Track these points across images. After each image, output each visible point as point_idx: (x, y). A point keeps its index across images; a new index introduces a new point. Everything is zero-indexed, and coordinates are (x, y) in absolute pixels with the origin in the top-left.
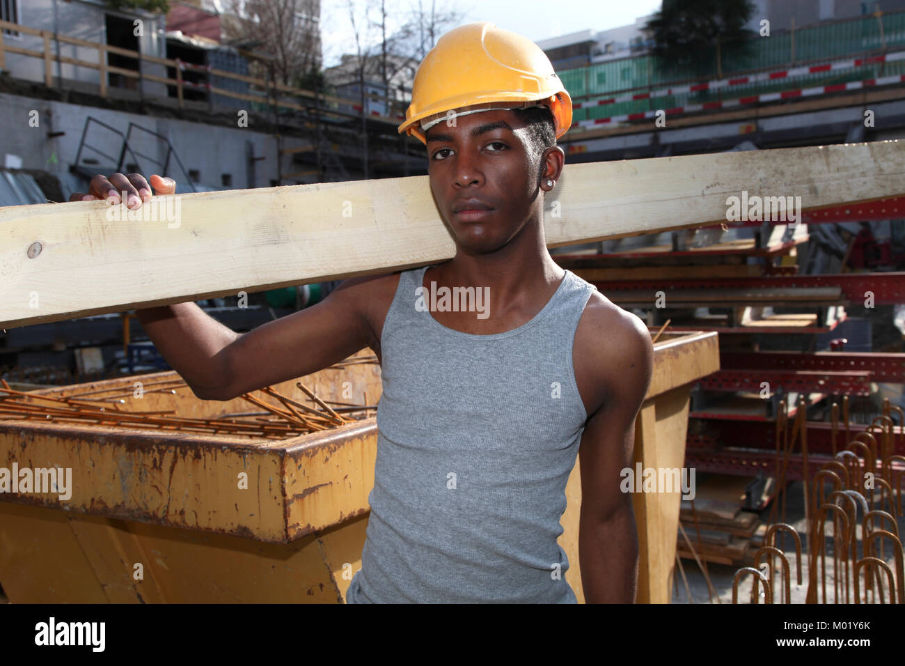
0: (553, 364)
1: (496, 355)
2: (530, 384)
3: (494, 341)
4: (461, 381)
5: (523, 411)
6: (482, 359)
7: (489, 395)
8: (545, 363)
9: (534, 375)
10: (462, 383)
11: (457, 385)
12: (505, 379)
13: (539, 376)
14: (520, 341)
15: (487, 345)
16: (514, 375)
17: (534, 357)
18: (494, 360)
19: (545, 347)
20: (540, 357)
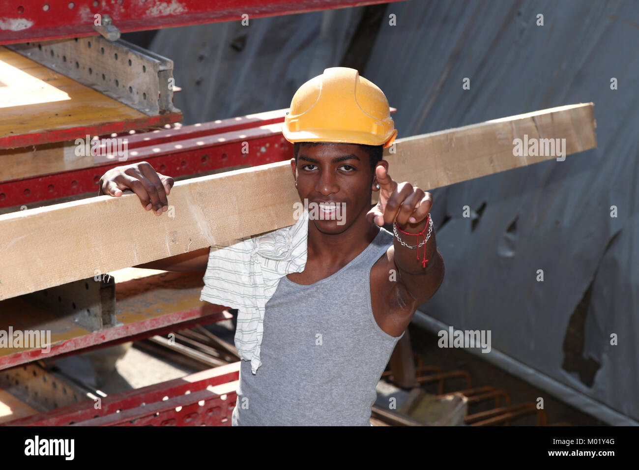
0: (357, 293)
1: (323, 293)
2: (343, 311)
3: (322, 284)
4: (301, 312)
5: (339, 331)
6: (315, 297)
7: (319, 321)
9: (345, 304)
10: (302, 313)
11: (299, 315)
12: (328, 309)
13: (348, 305)
14: (337, 281)
15: (317, 288)
16: (333, 306)
18: (321, 297)
19: (352, 283)
20: (349, 290)
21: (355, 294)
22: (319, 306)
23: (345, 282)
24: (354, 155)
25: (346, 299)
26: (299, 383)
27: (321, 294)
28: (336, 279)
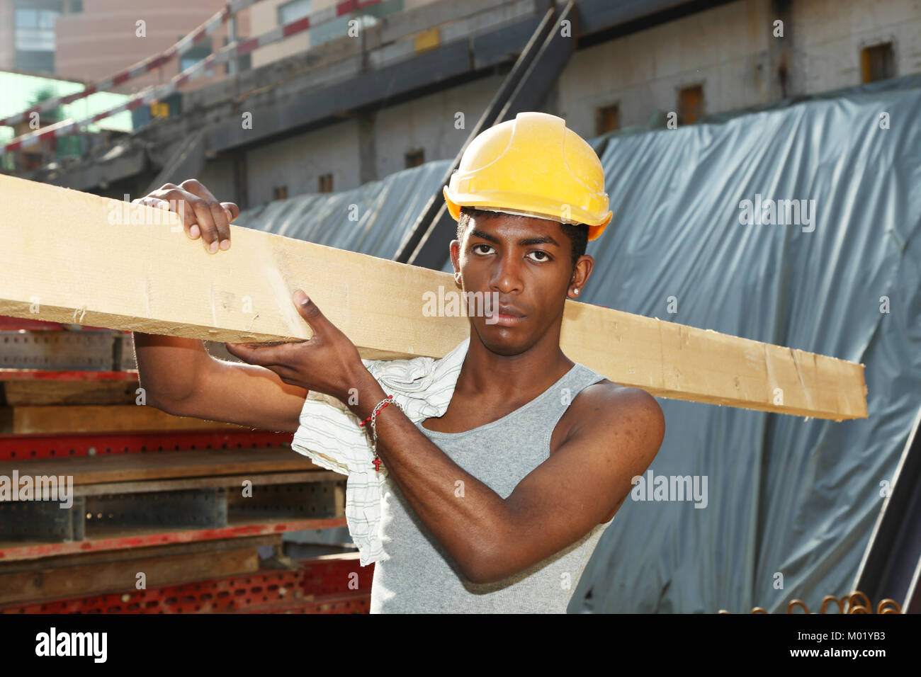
0: (532, 445)
1: (484, 445)
2: (510, 471)
6: (472, 451)
8: (525, 447)
9: (514, 461)
12: (489, 468)
13: (518, 461)
14: (507, 428)
15: (476, 436)
16: (497, 463)
17: (517, 442)
18: (481, 450)
19: (529, 431)
20: (523, 441)
21: (529, 447)
22: (477, 464)
23: (517, 429)
24: (550, 238)
25: (516, 453)
26: (443, 581)
27: (481, 446)
28: (506, 424)
